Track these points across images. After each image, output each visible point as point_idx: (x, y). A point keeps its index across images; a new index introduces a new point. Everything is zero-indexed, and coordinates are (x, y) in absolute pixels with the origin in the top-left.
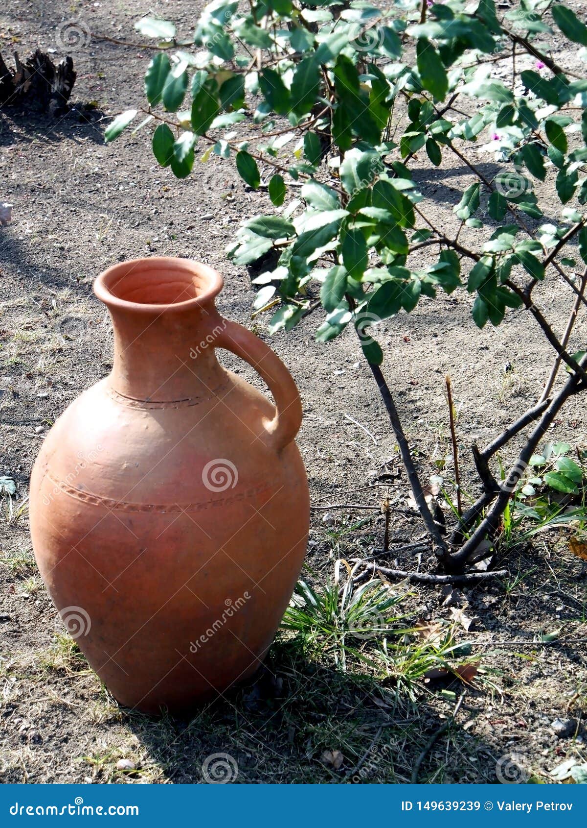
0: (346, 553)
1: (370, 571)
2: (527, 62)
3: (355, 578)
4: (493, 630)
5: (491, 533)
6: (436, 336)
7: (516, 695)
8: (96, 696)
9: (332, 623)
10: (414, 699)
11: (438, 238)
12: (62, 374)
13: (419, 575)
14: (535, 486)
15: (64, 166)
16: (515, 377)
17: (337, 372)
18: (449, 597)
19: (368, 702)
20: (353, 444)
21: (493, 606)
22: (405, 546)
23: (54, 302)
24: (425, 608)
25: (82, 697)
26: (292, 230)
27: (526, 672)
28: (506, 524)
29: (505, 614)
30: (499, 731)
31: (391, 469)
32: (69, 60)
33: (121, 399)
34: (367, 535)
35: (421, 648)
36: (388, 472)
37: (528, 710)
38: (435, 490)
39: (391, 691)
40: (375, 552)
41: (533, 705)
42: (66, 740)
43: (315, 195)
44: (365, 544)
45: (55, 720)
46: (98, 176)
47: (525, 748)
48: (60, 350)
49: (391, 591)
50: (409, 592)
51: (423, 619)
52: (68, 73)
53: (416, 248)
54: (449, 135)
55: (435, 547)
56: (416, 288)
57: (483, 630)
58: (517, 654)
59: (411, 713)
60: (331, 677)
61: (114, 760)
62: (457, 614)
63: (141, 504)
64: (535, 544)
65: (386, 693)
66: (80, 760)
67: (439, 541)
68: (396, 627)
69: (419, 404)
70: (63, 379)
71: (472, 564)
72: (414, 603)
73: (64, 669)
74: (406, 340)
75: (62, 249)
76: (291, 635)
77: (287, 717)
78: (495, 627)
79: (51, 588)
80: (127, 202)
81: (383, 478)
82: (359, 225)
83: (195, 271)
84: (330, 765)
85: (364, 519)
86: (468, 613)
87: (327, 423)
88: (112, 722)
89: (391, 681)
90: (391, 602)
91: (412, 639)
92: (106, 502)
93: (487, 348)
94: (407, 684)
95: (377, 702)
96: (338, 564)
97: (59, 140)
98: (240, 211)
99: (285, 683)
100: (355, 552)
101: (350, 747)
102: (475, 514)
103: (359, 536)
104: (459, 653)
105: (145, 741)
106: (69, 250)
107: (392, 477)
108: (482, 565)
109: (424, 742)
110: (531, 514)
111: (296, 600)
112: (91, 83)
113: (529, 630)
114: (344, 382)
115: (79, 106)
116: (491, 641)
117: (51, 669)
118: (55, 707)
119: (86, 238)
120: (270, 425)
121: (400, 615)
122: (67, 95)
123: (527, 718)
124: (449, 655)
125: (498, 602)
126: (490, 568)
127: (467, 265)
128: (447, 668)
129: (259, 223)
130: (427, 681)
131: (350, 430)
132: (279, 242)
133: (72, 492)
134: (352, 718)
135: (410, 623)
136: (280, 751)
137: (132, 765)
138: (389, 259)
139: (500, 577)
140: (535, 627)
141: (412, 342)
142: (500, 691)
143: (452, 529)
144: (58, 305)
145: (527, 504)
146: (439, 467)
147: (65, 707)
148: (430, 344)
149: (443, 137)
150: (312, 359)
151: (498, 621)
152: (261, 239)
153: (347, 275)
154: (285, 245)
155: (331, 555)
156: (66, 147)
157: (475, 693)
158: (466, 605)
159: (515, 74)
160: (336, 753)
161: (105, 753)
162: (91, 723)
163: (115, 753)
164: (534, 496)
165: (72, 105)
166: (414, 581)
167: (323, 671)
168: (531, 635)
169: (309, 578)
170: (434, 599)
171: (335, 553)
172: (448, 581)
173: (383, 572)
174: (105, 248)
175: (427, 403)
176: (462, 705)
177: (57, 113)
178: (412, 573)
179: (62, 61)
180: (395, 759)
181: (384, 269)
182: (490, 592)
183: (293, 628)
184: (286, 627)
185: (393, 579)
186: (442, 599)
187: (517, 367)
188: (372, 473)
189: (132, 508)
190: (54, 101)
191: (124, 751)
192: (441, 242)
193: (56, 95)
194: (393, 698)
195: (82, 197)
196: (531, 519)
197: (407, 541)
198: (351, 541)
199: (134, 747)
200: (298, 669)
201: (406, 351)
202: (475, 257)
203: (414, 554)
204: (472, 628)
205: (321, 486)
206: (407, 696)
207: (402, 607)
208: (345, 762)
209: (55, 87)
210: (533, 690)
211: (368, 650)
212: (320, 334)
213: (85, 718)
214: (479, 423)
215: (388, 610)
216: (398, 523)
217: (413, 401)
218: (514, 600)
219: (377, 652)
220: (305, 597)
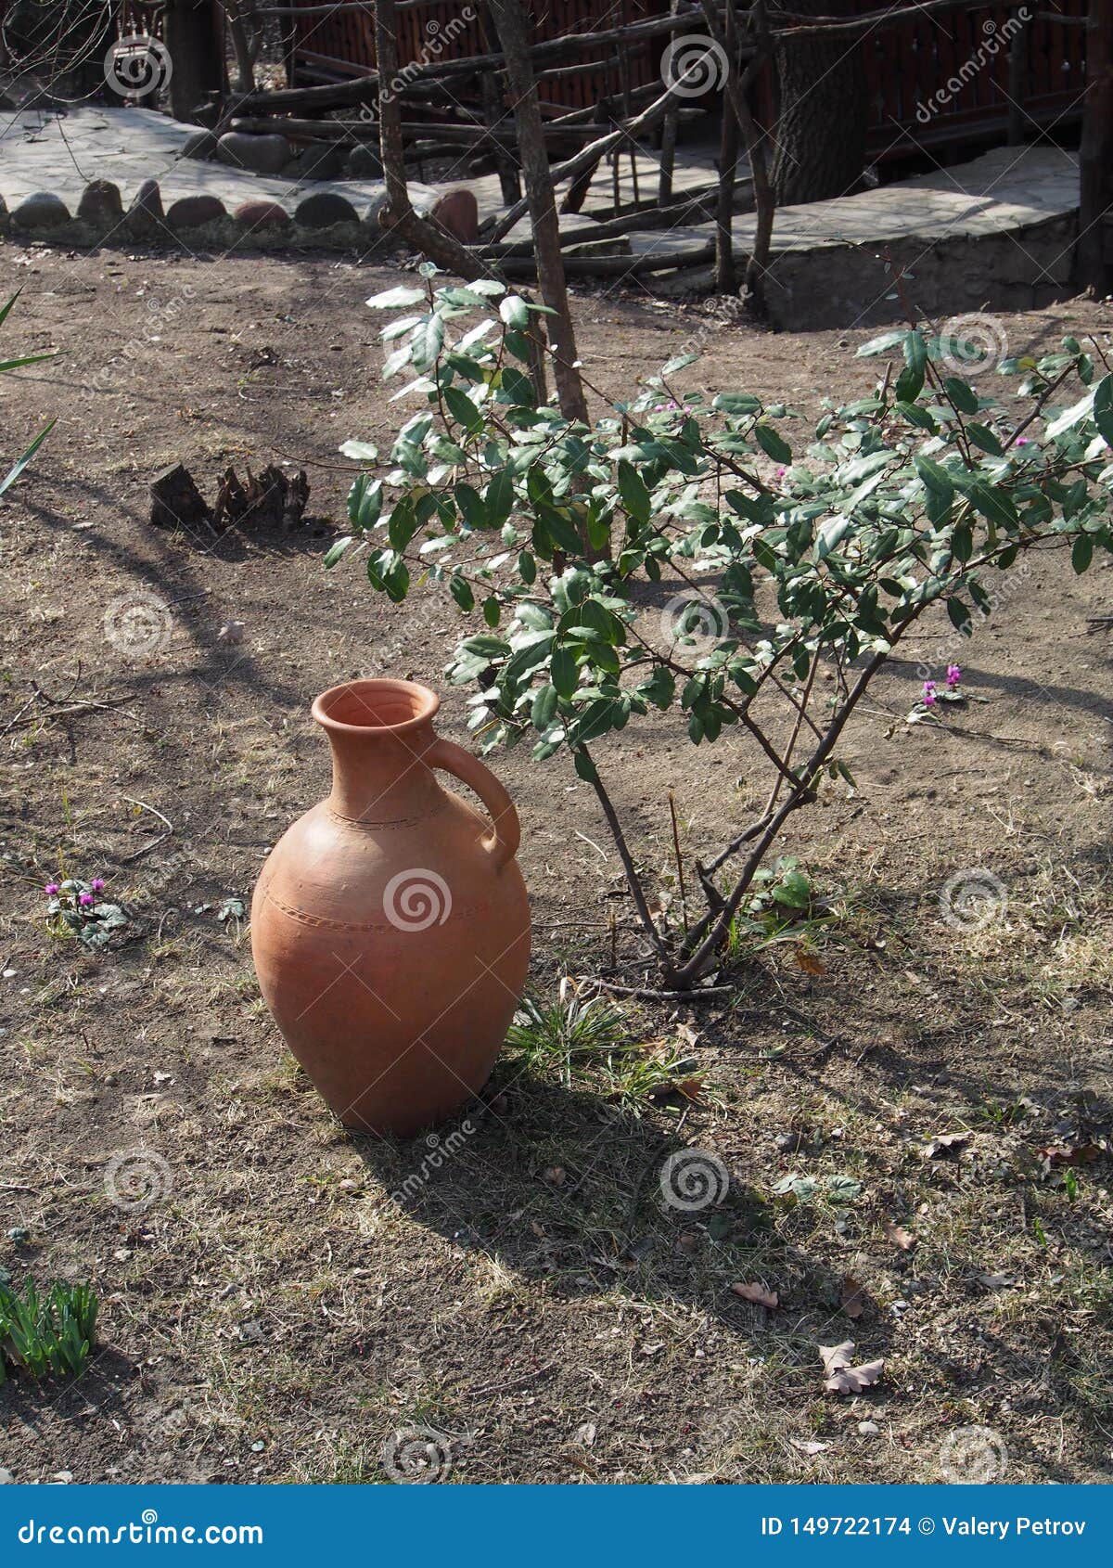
0: (573, 971)
1: (597, 988)
2: (730, 481)
3: (582, 996)
4: (718, 1046)
5: (718, 947)
6: (669, 750)
7: (740, 1109)
8: (322, 1117)
9: (558, 1041)
10: (638, 1115)
11: (651, 656)
12: (292, 794)
13: (645, 991)
14: (763, 901)
15: (297, 582)
16: (747, 791)
17: (569, 789)
18: (676, 1014)
19: (592, 1119)
20: (583, 861)
21: (719, 1021)
22: (633, 962)
23: (285, 721)
24: (651, 1025)
25: (307, 1118)
26: (508, 648)
27: (750, 1088)
28: (733, 937)
29: (731, 1029)
30: (723, 1147)
31: (620, 886)
32: (303, 474)
33: (339, 821)
34: (595, 952)
35: (646, 1064)
36: (617, 889)
37: (752, 1125)
38: (664, 906)
39: (614, 1107)
40: (602, 970)
41: (757, 1120)
42: (290, 1161)
43: (528, 614)
44: (593, 962)
45: (279, 1142)
46: (332, 591)
47: (747, 1163)
48: (290, 771)
49: (619, 1008)
50: (635, 1009)
51: (649, 1035)
52: (302, 488)
53: (629, 666)
54: (668, 552)
55: (660, 964)
56: (626, 706)
57: (710, 1046)
58: (742, 1070)
59: (635, 1129)
60: (556, 1095)
61: (338, 1181)
62: (683, 1030)
63: (361, 924)
64: (762, 959)
65: (611, 1110)
66: (305, 1181)
67: (664, 957)
68: (622, 1044)
69: (650, 819)
70: (293, 799)
71: (699, 980)
72: (640, 1020)
73: (288, 1091)
74: (639, 755)
75: (294, 667)
76: (516, 1054)
77: (511, 1135)
78: (721, 1043)
79: (273, 1010)
80: (361, 619)
81: (612, 895)
82: (567, 645)
83: (414, 693)
84: (553, 1182)
85: (592, 936)
86: (694, 1029)
87: (558, 840)
88: (336, 1142)
89: (616, 1098)
90: (617, 1019)
91: (637, 1055)
92: (325, 923)
93: (720, 763)
94: (631, 1099)
95: (601, 1118)
96: (564, 981)
97: (293, 555)
98: (476, 626)
99: (510, 1102)
100: (582, 970)
101: (573, 1164)
102: (701, 930)
103: (586, 954)
104: (684, 1068)
105: (369, 1161)
106: (301, 668)
107: (622, 894)
108: (708, 981)
109: (647, 1158)
110: (758, 930)
111: (521, 1019)
112: (327, 497)
113: (754, 1045)
114: (576, 798)
115: (313, 520)
116: (717, 1057)
117: (276, 1091)
118: (279, 1128)
119: (318, 655)
120: (488, 845)
121: (626, 1032)
122: (301, 509)
123: (751, 1134)
124: (673, 1071)
125: (723, 1019)
126: (716, 984)
127: (680, 682)
128: (671, 1084)
129: (475, 643)
130: (652, 1097)
131: (581, 847)
132: (495, 661)
133: (293, 913)
134: (577, 1136)
135: (635, 1040)
136: (504, 1169)
137: (355, 1185)
138: (600, 678)
139: (727, 993)
140: (761, 1042)
141: (646, 757)
142: (724, 1107)
143: (680, 945)
144: (289, 724)
145: (756, 920)
146: (668, 882)
147: (289, 1128)
148: (664, 759)
149: (661, 554)
150: (544, 776)
151: (724, 1037)
152: (478, 658)
153: (557, 694)
154: (502, 664)
155: (559, 973)
156: (300, 562)
157: (700, 1109)
158: (691, 1021)
159: (720, 494)
160: (558, 1170)
161: (329, 1173)
162: (316, 1144)
163: (339, 1173)
164: (763, 911)
165: (307, 520)
166: (640, 997)
167: (547, 1090)
168: (756, 1050)
169: (536, 996)
170: (660, 1015)
171: (562, 971)
172: (675, 997)
173: (610, 990)
174: (338, 666)
175: (658, 818)
176: (686, 1121)
177: (291, 528)
178: (638, 990)
179: (295, 476)
180: (617, 1175)
181: (596, 688)
182: (717, 1009)
183: (518, 1046)
184: (512, 1045)
185: (620, 996)
186: (669, 1016)
187: (750, 781)
188: (602, 890)
189: (352, 928)
190: (287, 516)
191: (348, 1171)
192: (653, 660)
193: (289, 510)
194: (617, 1114)
195: (316, 613)
196: (760, 934)
197: (635, 958)
198: (578, 958)
199: (358, 1167)
200: (523, 1088)
201: (640, 766)
202: (690, 674)
203: (641, 971)
204: (698, 1044)
205: (549, 903)
206: (631, 1113)
207: (628, 1024)
208: (568, 1179)
209: (289, 502)
210: (758, 1105)
211: (593, 1067)
212: (536, 752)
213: (309, 1139)
214: (710, 838)
215: (615, 1027)
216: (626, 939)
217: (645, 817)
218: (740, 1016)
219: (602, 1069)
220: (531, 1015)
